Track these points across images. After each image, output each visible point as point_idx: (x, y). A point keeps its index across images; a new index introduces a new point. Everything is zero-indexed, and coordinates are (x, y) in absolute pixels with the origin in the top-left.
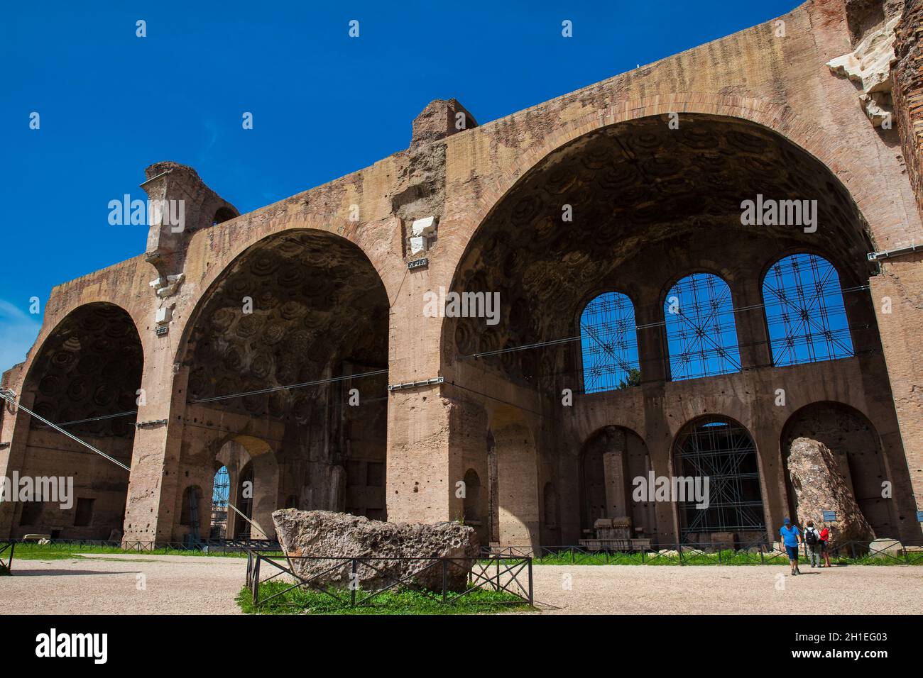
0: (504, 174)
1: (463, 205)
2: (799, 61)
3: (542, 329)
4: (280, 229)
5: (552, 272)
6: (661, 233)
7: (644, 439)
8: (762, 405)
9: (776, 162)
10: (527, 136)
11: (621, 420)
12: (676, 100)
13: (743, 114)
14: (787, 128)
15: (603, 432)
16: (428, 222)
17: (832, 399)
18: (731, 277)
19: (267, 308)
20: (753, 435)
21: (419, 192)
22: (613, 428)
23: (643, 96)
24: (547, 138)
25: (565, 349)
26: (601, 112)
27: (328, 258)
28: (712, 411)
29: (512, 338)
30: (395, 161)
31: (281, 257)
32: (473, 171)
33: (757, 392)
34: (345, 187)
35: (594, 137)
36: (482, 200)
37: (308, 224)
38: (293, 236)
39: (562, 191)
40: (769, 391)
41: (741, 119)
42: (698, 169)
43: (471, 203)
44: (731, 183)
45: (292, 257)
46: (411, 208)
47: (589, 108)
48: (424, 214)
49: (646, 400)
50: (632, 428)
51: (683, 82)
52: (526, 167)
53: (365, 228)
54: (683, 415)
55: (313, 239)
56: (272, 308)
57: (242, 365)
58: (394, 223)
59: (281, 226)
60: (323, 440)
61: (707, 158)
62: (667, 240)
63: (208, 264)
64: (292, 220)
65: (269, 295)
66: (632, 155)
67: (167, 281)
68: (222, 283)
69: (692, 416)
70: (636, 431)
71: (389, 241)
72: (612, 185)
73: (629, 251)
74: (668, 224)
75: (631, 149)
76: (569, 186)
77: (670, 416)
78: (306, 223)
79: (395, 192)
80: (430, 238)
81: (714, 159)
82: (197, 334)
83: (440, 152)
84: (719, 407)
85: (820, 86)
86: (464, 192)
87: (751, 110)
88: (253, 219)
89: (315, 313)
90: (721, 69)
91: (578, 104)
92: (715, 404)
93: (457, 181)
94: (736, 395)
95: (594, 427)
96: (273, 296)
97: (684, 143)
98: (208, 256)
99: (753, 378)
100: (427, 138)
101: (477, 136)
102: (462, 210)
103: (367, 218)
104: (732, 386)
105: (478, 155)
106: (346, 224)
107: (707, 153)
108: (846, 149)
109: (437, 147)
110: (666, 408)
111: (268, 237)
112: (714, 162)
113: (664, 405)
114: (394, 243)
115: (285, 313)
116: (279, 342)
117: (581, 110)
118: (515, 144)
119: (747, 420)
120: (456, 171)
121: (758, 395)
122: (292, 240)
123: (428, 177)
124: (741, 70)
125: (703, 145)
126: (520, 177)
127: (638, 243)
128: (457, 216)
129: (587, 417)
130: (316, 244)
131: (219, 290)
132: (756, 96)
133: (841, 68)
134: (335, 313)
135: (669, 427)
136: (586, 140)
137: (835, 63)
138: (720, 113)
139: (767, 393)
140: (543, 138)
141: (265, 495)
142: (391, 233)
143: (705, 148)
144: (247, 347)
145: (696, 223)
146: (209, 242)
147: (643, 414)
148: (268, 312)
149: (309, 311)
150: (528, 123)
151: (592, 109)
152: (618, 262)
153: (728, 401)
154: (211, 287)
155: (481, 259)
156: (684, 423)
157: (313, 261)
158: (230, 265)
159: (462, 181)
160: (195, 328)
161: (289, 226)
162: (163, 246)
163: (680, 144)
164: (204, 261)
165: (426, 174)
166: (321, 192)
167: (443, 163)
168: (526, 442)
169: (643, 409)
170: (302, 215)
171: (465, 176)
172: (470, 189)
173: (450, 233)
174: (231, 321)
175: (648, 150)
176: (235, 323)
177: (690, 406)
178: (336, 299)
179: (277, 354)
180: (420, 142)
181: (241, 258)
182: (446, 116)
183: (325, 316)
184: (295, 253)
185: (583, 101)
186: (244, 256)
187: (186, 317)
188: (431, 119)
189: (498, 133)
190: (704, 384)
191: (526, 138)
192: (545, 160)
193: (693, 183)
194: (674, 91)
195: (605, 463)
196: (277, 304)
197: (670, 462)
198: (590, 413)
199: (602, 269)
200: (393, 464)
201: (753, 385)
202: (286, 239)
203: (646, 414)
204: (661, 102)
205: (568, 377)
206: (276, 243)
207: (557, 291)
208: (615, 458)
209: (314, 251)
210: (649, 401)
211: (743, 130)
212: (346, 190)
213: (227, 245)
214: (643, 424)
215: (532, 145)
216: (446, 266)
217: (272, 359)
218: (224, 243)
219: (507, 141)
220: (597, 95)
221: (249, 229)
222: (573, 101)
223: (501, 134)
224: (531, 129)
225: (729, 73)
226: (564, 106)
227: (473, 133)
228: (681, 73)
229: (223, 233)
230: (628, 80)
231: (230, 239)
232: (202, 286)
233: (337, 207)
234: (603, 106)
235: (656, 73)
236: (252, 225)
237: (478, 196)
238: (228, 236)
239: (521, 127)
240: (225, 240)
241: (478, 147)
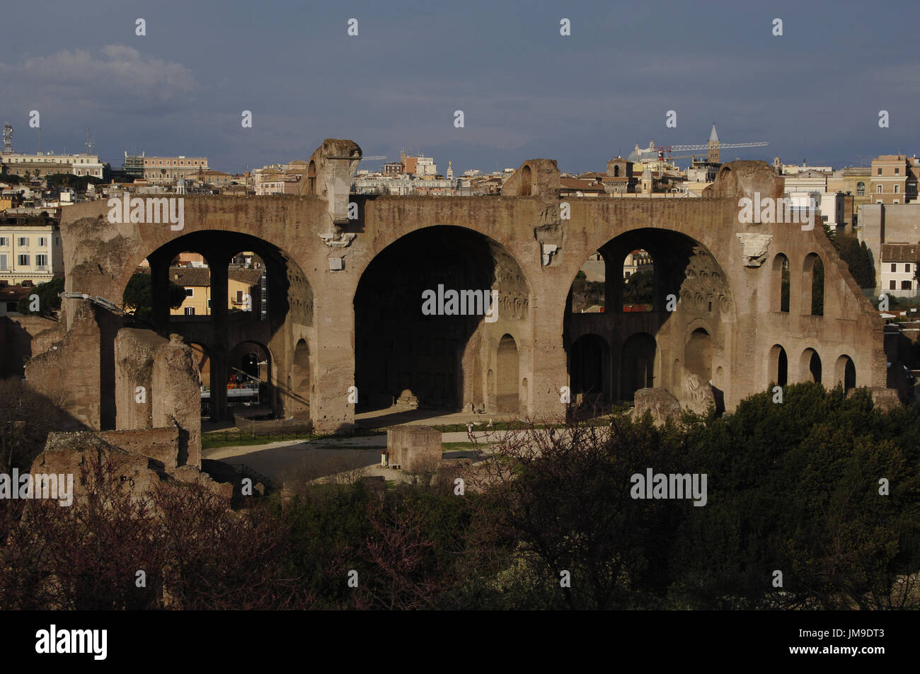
2: (727, 227)
10: (615, 218)
14: (715, 253)
16: (554, 247)
23: (669, 218)
24: (624, 223)
34: (500, 210)
36: (588, 247)
37: (472, 227)
43: (583, 247)
46: (541, 235)
47: (645, 215)
48: (550, 242)
52: (613, 236)
53: (516, 242)
58: (535, 245)
64: (459, 219)
67: (340, 238)
71: (532, 255)
78: (471, 225)
79: (536, 224)
85: (731, 241)
86: (578, 239)
88: (422, 208)
93: (575, 231)
98: (377, 224)
101: (587, 208)
102: (576, 249)
103: (517, 236)
105: (588, 220)
106: (502, 235)
108: (734, 272)
114: (534, 256)
117: (641, 214)
118: (607, 220)
128: (573, 251)
132: (710, 237)
133: (739, 238)
137: (738, 234)
138: (697, 240)
140: (621, 222)
142: (534, 250)
146: (377, 213)
150: (615, 211)
158: (401, 237)
159: (578, 232)
161: (457, 223)
164: (374, 228)
165: (555, 219)
170: (467, 218)
171: (579, 230)
172: (582, 238)
173: (569, 261)
189: (599, 209)
191: (613, 219)
200: (537, 379)
204: (676, 224)
213: (397, 221)
215: (617, 224)
218: (394, 219)
219: (604, 217)
220: (650, 209)
221: (418, 214)
222: (638, 207)
223: (600, 211)
224: (617, 215)
225: (703, 222)
226: (634, 208)
227: (585, 205)
228: (686, 213)
229: (391, 210)
230: (664, 207)
231: (399, 217)
232: (375, 247)
233: (494, 222)
234: (651, 216)
235: (676, 207)
236: (420, 212)
237: (586, 245)
238: (397, 214)
239: (612, 211)
240: (394, 216)
241: (588, 214)
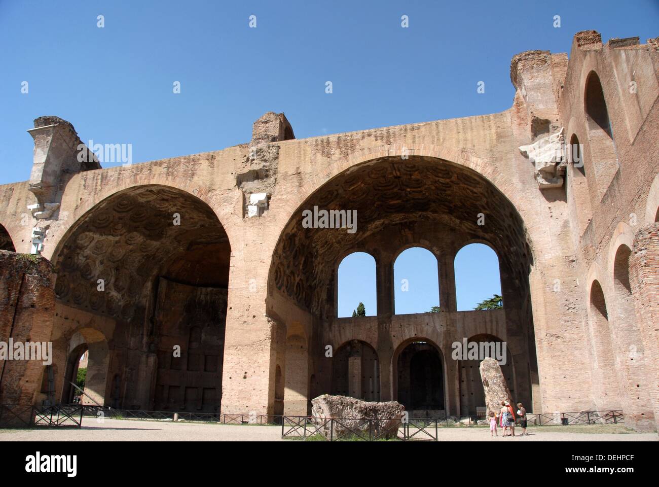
0: (320, 174)
1: (289, 190)
2: (504, 142)
3: (317, 272)
4: (146, 183)
5: (330, 237)
6: (397, 219)
7: (376, 349)
8: (450, 333)
9: (482, 194)
10: (338, 151)
11: (362, 337)
12: (434, 149)
13: (472, 166)
14: (494, 179)
15: (350, 343)
16: (262, 196)
17: (489, 332)
18: (438, 253)
19: (117, 236)
20: (443, 351)
21: (257, 175)
22: (357, 342)
23: (414, 142)
24: (350, 156)
25: (327, 287)
26: (386, 147)
27: (170, 205)
28: (420, 335)
29: (302, 278)
30: (240, 150)
31: (138, 200)
32: (298, 168)
33: (447, 325)
34: (200, 162)
35: (380, 161)
36: (303, 188)
37: (169, 183)
38: (153, 188)
39: (351, 189)
40: (455, 325)
41: (469, 168)
42: (433, 188)
43: (296, 190)
44: (450, 198)
45: (145, 202)
46: (249, 185)
47: (379, 142)
48: (259, 191)
49: (379, 325)
50: (369, 342)
51: (438, 140)
52: (335, 172)
53: (215, 193)
54: (402, 336)
55: (165, 192)
56: (121, 235)
57: (92, 275)
58: (238, 193)
59: (146, 180)
60: (142, 334)
61: (440, 182)
62: (401, 224)
63: (81, 199)
64: (155, 178)
65: (120, 226)
66: (398, 174)
67: (44, 207)
68: (90, 215)
69: (408, 337)
70: (371, 344)
71: (233, 205)
72: (380, 188)
73: (376, 228)
74: (404, 214)
75: (399, 170)
76: (355, 186)
77: (394, 336)
78: (167, 182)
79: (240, 172)
80: (263, 207)
81: (444, 184)
82: (65, 250)
83: (275, 151)
84: (425, 333)
85: (514, 159)
86: (291, 181)
87: (477, 165)
88: (122, 172)
89: (148, 241)
90: (461, 136)
91: (373, 138)
92: (422, 331)
93: (286, 173)
94: (435, 327)
95: (344, 340)
96: (122, 227)
97: (431, 173)
98: (81, 193)
99: (446, 317)
100: (265, 139)
101: (302, 145)
102: (288, 193)
103: (216, 187)
104: (433, 320)
105: (302, 158)
106: (199, 188)
107: (442, 180)
108: (524, 198)
109: (273, 147)
110: (391, 331)
111: (134, 187)
112: (444, 185)
113: (390, 329)
114: (236, 207)
115: (128, 240)
116: (120, 260)
117: (374, 143)
118: (328, 155)
119: (440, 342)
120: (285, 166)
121: (448, 327)
122: (151, 191)
123: (264, 166)
124: (472, 140)
125: (442, 176)
126: (330, 178)
127: (383, 223)
128: (285, 196)
129: (340, 333)
130: (167, 196)
131: (87, 219)
132: (480, 157)
133: (525, 152)
134: (162, 243)
135: (392, 344)
136: (375, 162)
137: (523, 148)
138: (459, 163)
139: (453, 326)
140: (348, 155)
141: (96, 372)
142: (234, 200)
143: (443, 178)
144: (97, 262)
145: (420, 216)
146: (83, 183)
147: (376, 335)
148: (117, 238)
149: (145, 240)
150: (338, 143)
151: (381, 143)
152: (368, 233)
153: (430, 330)
154: (82, 216)
155: (296, 226)
156: (402, 341)
157: (158, 206)
158: (100, 202)
159: (290, 173)
160: (65, 245)
161: (153, 182)
162: (44, 180)
163: (428, 173)
164: (77, 196)
165: (263, 163)
166: (180, 162)
167: (276, 158)
168: (302, 347)
169: (377, 330)
170: (165, 175)
171: (292, 171)
172: (295, 180)
173: (278, 207)
174: (90, 242)
175: (408, 173)
176: (93, 244)
177: (406, 331)
178: (165, 233)
179: (117, 269)
180: (260, 140)
181: (109, 198)
182: (278, 125)
183: (155, 244)
184: (148, 199)
185: (376, 137)
186: (112, 197)
187: (59, 237)
188: (267, 125)
189: (317, 145)
190: (416, 318)
191: (336, 153)
192: (348, 169)
193: (427, 194)
194: (433, 143)
195: (349, 363)
196: (125, 233)
197: (391, 365)
198: (342, 331)
199: (358, 237)
200: (229, 359)
201: (445, 322)
202: (147, 190)
203: (379, 334)
204: (425, 148)
205: (329, 305)
206: (138, 192)
207: (330, 248)
208: (356, 361)
209: (163, 200)
210: (381, 326)
211: (469, 174)
212: (201, 164)
213: (99, 188)
214: (376, 340)
215: (340, 158)
216: (274, 229)
217: (113, 272)
218: (96, 186)
219: (323, 152)
220: (385, 135)
221: (119, 178)
222: (369, 135)
223: (319, 147)
224: (340, 148)
225: (466, 140)
226: (363, 137)
227: (299, 143)
228: (438, 133)
229: (96, 178)
230: (406, 130)
231: (101, 183)
232: (75, 215)
233: (193, 175)
234: (389, 143)
235: (423, 129)
236: (121, 176)
237: (300, 185)
238: (100, 181)
239: (334, 146)
240: (97, 183)
241: (302, 152)
